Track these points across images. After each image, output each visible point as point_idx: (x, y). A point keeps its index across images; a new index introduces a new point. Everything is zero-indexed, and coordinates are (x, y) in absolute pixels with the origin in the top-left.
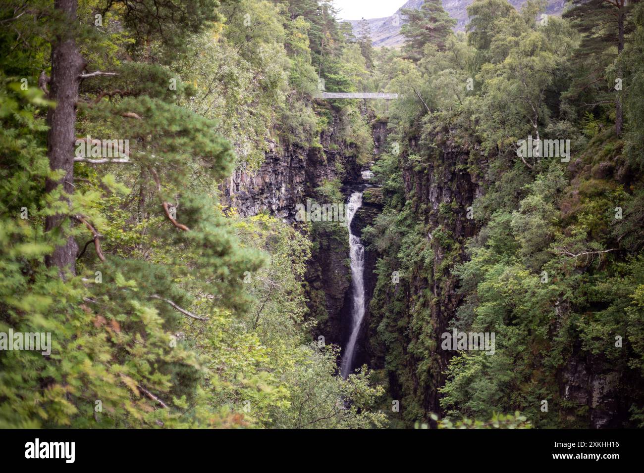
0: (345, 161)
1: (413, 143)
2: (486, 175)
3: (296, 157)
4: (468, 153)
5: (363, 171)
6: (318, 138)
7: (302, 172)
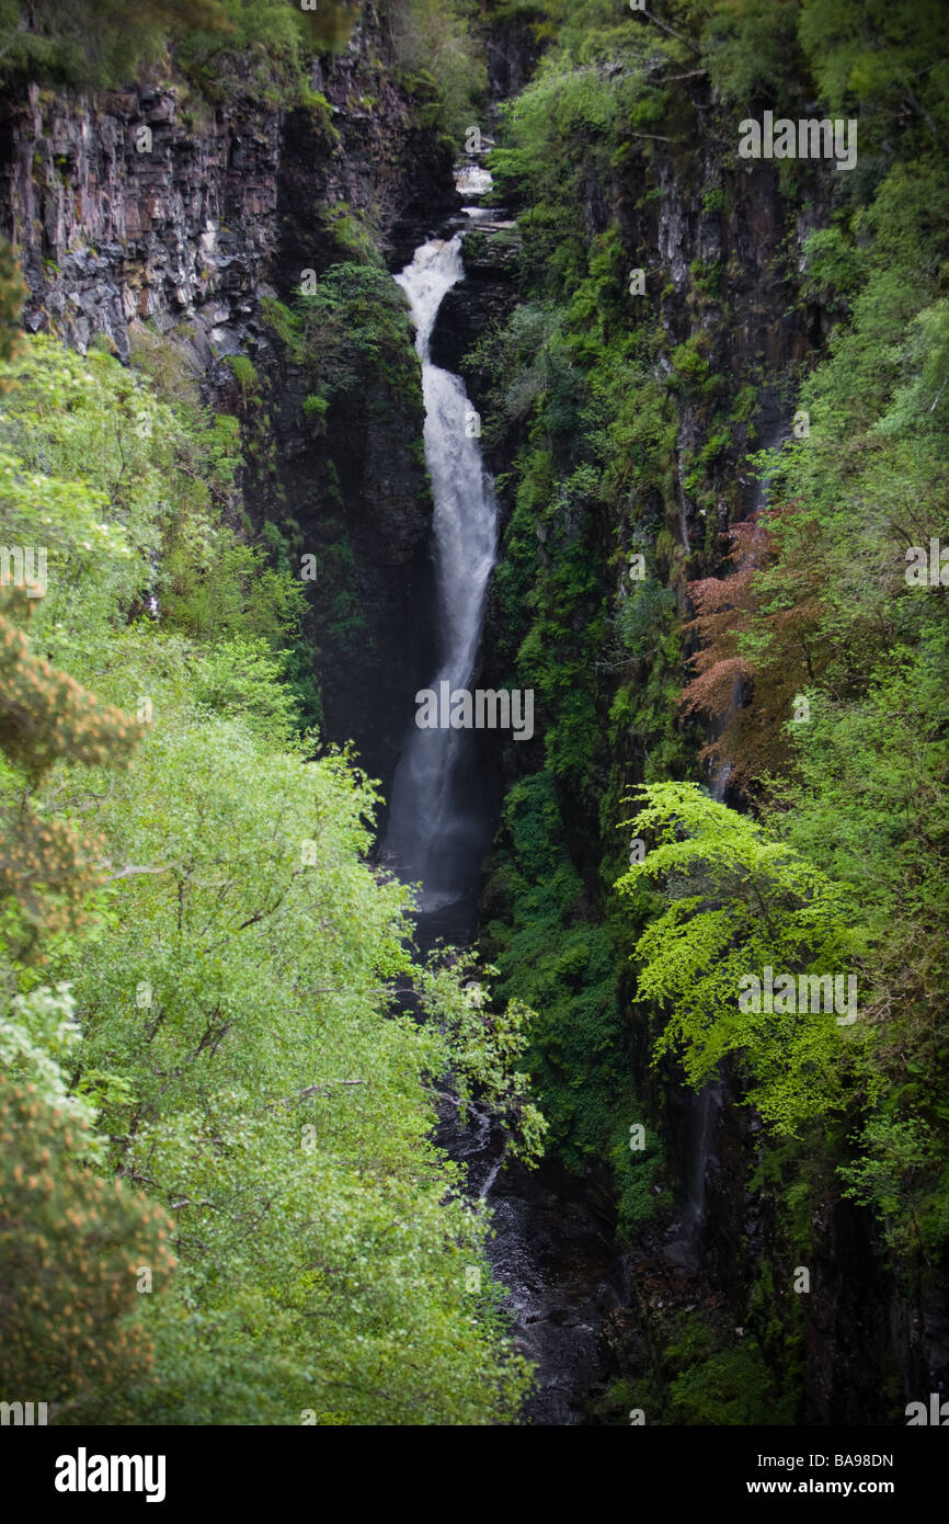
0: (401, 140)
3: (248, 136)
5: (460, 169)
6: (314, 76)
7: (268, 183)
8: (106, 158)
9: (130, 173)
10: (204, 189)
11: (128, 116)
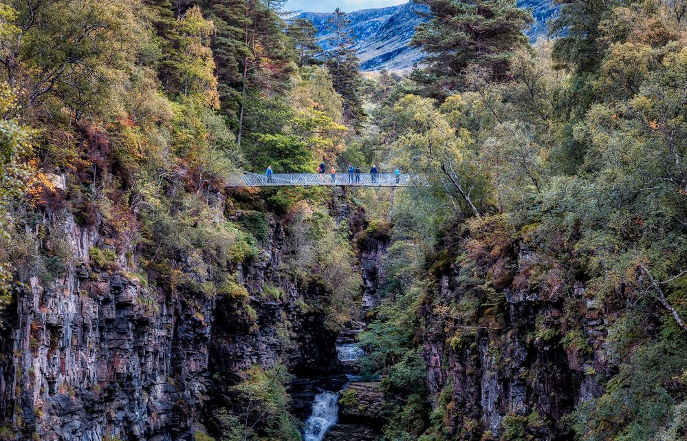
0: (298, 323)
1: (445, 282)
2: (600, 352)
3: (189, 317)
4: (559, 305)
5: (341, 344)
6: (238, 274)
7: (202, 349)
8: (85, 328)
9: (102, 339)
10: (155, 353)
11: (102, 298)
